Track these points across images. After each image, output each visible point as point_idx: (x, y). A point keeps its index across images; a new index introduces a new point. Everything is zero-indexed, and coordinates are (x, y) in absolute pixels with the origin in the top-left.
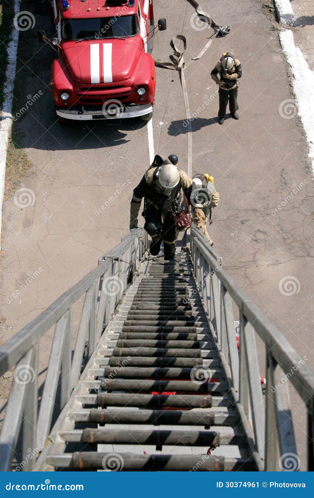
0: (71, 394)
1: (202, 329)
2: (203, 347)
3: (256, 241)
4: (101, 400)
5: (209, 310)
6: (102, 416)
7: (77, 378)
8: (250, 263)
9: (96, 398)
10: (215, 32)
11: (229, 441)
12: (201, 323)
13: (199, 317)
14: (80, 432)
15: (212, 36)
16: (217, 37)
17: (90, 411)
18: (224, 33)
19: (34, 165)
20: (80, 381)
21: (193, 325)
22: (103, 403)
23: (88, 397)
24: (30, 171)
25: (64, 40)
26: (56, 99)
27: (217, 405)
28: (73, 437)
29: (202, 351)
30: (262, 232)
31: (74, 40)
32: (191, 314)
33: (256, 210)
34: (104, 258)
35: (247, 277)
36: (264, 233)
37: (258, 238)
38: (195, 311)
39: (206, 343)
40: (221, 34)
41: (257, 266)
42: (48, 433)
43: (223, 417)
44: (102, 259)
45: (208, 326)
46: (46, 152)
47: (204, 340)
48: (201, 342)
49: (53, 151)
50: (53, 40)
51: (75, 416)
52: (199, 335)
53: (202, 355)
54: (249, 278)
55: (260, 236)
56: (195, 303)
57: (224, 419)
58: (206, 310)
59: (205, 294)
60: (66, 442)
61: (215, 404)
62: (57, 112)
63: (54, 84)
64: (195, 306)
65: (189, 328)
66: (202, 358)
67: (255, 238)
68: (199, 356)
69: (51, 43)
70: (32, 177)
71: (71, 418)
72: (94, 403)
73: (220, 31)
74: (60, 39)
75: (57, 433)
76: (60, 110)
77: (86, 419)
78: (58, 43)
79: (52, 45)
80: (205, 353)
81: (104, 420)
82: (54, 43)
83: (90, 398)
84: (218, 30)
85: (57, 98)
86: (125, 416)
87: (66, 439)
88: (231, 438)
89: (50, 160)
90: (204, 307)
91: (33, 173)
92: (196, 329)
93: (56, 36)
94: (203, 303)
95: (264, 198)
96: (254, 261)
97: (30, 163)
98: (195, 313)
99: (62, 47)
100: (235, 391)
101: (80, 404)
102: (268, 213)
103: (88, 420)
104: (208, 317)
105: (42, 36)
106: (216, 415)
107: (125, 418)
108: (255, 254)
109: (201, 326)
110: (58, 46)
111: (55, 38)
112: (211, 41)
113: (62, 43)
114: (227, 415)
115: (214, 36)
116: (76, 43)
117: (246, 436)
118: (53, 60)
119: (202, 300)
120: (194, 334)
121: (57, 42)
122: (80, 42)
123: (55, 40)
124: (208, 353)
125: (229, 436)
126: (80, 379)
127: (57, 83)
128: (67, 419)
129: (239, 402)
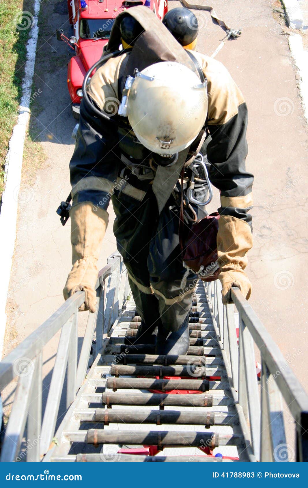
0: (77, 393)
1: (206, 325)
2: (206, 344)
3: (261, 236)
4: (107, 399)
5: (213, 307)
6: (106, 416)
7: (84, 377)
8: (255, 257)
9: (101, 397)
10: (227, 35)
11: (228, 441)
12: (205, 319)
13: (204, 313)
14: (85, 432)
15: (224, 38)
16: (229, 39)
17: (95, 411)
18: (235, 36)
19: (50, 158)
20: (86, 379)
21: (197, 321)
22: (108, 403)
23: (93, 396)
24: (46, 163)
25: (82, 39)
26: (72, 95)
27: (218, 404)
28: (77, 437)
29: (205, 348)
30: (267, 228)
31: (91, 39)
32: (196, 310)
33: (262, 207)
34: (113, 256)
35: (252, 271)
36: (270, 229)
37: (263, 233)
38: (201, 307)
39: (209, 340)
40: (232, 37)
41: (262, 261)
42: (53, 436)
43: (222, 417)
44: (111, 257)
45: (212, 322)
46: (62, 146)
47: (208, 337)
48: (204, 339)
49: (68, 146)
50: (71, 38)
51: (80, 415)
52: (202, 332)
53: (205, 353)
54: (254, 272)
55: (265, 232)
56: (200, 299)
57: (224, 419)
58: (210, 307)
59: (210, 290)
60: (71, 442)
61: (215, 403)
62: (73, 107)
63: (71, 82)
64: (200, 301)
65: (194, 325)
66: (205, 356)
67: (260, 234)
68: (202, 354)
69: (69, 42)
70: (48, 170)
71: (77, 417)
72: (99, 401)
73: (232, 34)
74: (78, 38)
75: (63, 433)
76: (76, 106)
77: (90, 419)
78: (76, 42)
79: (70, 43)
80: (208, 350)
81: (108, 419)
82: (72, 42)
83: (96, 397)
84: (230, 33)
85: (74, 95)
86: (129, 415)
87: (71, 439)
88: (230, 438)
89: (66, 154)
90: (209, 303)
91: (49, 166)
92: (200, 326)
93: (74, 35)
94: (208, 299)
95: (270, 196)
96: (259, 256)
97: (45, 156)
98: (200, 309)
99: (79, 45)
100: (235, 391)
101: (86, 403)
102: (273, 210)
103: (93, 419)
104: (212, 314)
105: (60, 35)
106: (216, 415)
107: (129, 417)
108: (260, 249)
109: (205, 322)
110: (75, 44)
111: (73, 37)
112: (222, 43)
113: (79, 41)
114: (226, 415)
115: (225, 38)
116: (93, 42)
117: (243, 438)
118: (70, 58)
119: (207, 296)
120: (198, 331)
121: (75, 40)
122: (97, 41)
123: (73, 39)
124: (211, 350)
125: (227, 437)
126: (86, 378)
127: (73, 81)
128: (73, 419)
129: (238, 403)
